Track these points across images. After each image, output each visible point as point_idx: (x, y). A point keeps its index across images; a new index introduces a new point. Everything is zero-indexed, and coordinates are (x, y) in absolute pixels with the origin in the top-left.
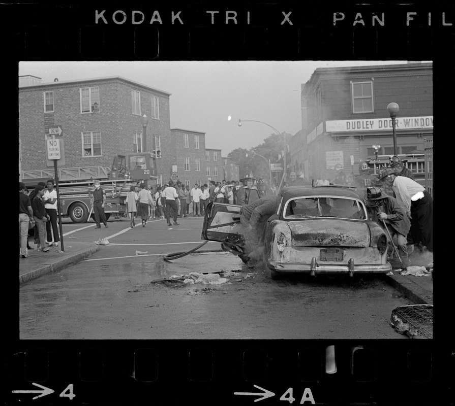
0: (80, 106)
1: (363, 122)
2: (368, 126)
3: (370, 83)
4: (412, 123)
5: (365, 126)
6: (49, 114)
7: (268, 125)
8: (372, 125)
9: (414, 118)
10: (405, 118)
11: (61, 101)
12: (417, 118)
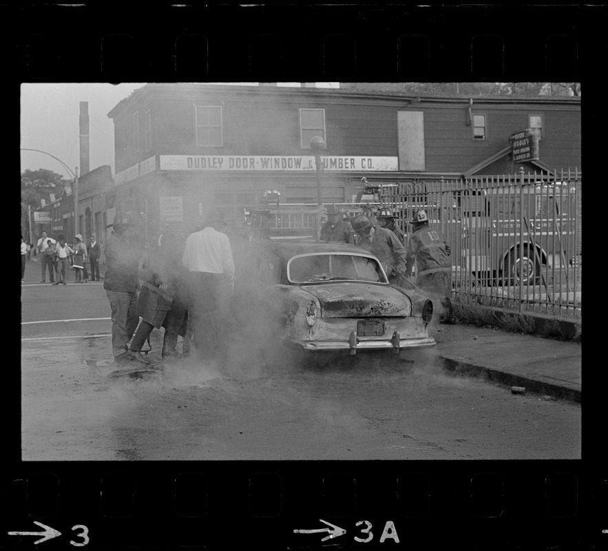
1: (209, 159)
2: (216, 165)
3: (219, 108)
4: (271, 164)
5: (212, 165)
7: (52, 156)
8: (220, 163)
9: (273, 157)
10: (263, 157)
12: (277, 157)
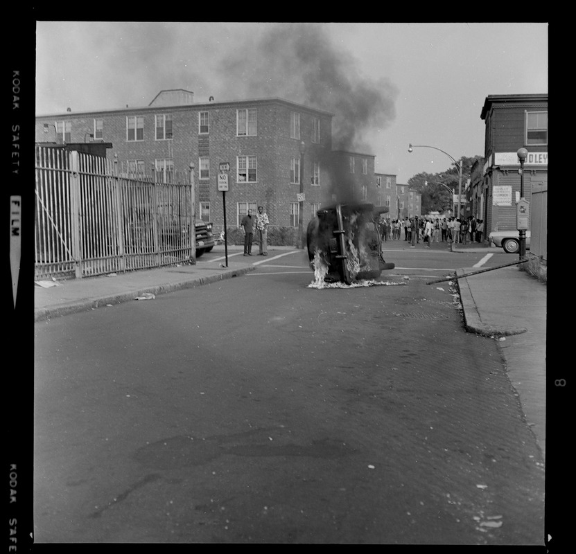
0: (236, 128)
1: (536, 156)
2: (541, 160)
3: (546, 113)
5: (537, 160)
6: (203, 135)
8: (545, 159)
11: (217, 122)
